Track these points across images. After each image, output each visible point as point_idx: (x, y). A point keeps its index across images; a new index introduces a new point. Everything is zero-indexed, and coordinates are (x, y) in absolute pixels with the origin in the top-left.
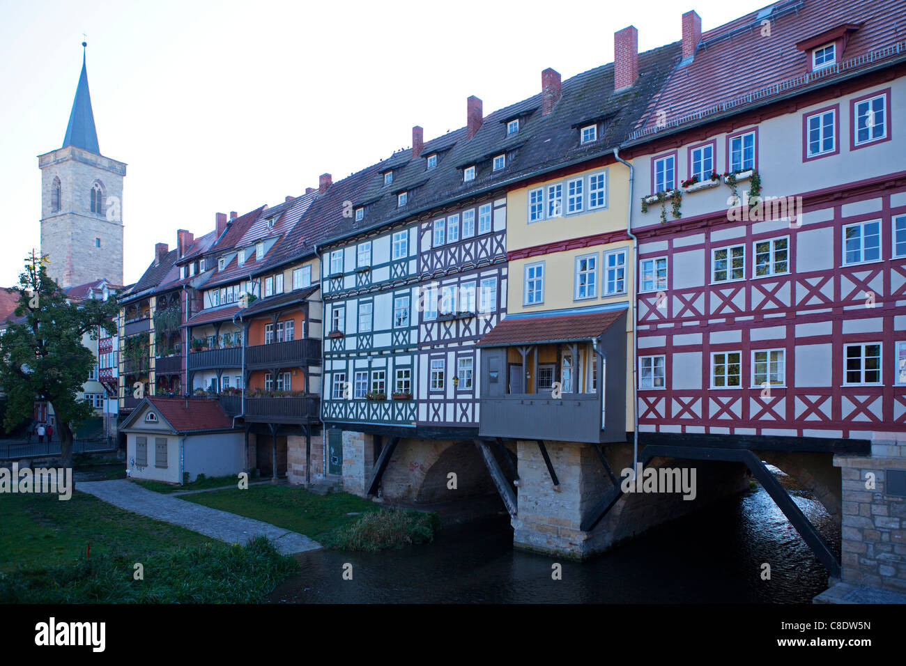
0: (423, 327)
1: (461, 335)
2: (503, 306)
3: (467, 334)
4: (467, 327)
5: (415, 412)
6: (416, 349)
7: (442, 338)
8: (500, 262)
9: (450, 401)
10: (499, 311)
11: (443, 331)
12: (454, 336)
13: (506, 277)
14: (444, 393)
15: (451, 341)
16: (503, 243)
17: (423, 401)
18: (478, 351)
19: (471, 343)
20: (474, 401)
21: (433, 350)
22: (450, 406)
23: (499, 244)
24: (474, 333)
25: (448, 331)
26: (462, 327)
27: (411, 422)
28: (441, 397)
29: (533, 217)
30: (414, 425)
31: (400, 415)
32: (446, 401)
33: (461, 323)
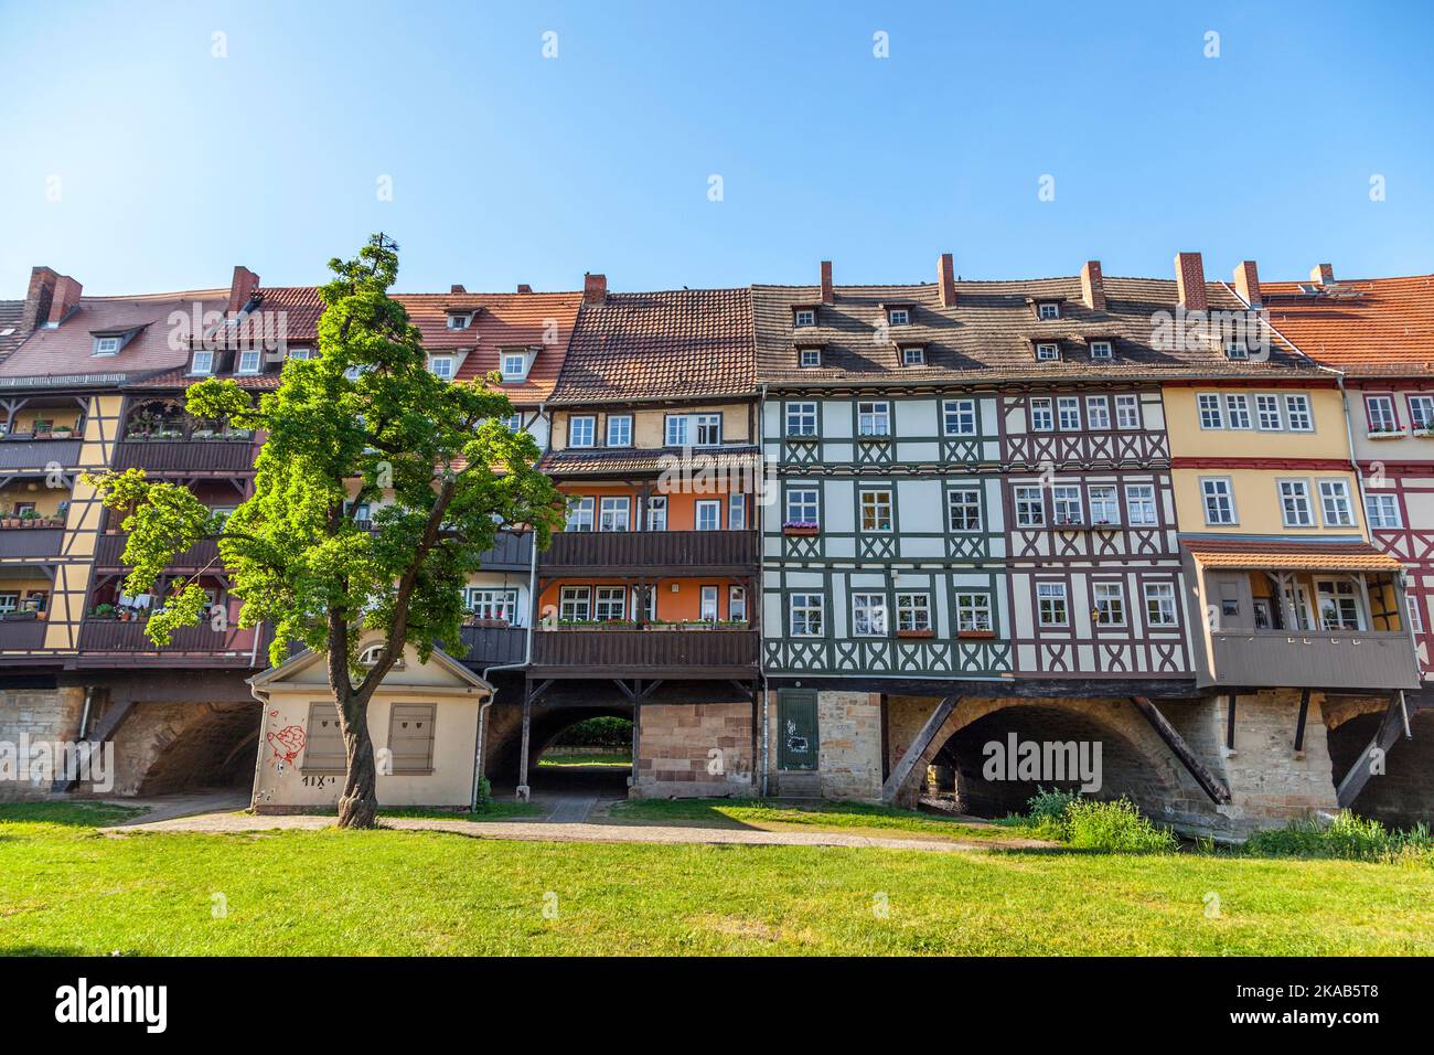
0: (1016, 537)
1: (1097, 552)
2: (1169, 520)
3: (1108, 551)
4: (1108, 542)
5: (1008, 658)
6: (1003, 566)
7: (1059, 553)
8: (1161, 468)
9: (1085, 642)
10: (1163, 528)
11: (1060, 545)
12: (1083, 552)
13: (1170, 486)
14: (1072, 630)
15: (1078, 558)
16: (1164, 445)
17: (1026, 642)
18: (1132, 577)
19: (1118, 564)
20: (1133, 642)
21: (1039, 568)
22: (1086, 652)
23: (1157, 446)
24: (1122, 551)
25: (1069, 545)
26: (1097, 543)
27: (999, 673)
28: (1067, 636)
29: (1207, 424)
30: (1008, 678)
31: (974, 662)
32: (1075, 642)
33: (1095, 537)
